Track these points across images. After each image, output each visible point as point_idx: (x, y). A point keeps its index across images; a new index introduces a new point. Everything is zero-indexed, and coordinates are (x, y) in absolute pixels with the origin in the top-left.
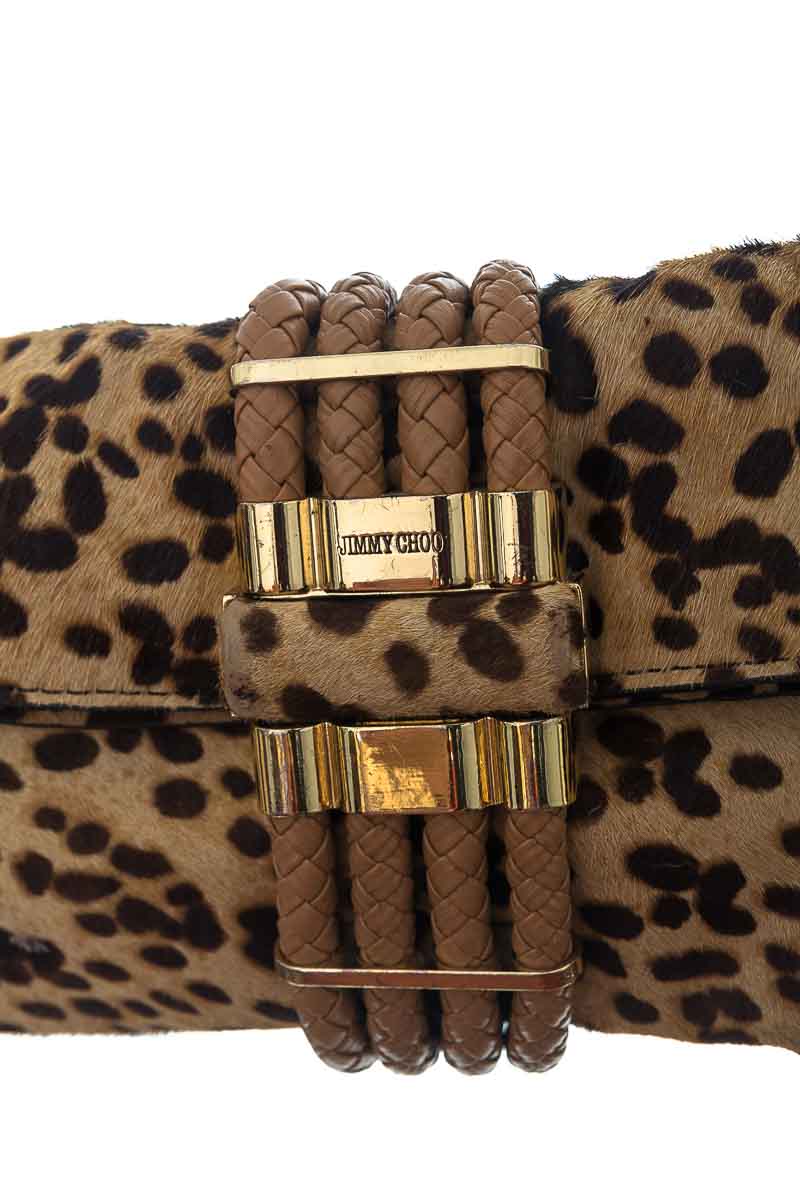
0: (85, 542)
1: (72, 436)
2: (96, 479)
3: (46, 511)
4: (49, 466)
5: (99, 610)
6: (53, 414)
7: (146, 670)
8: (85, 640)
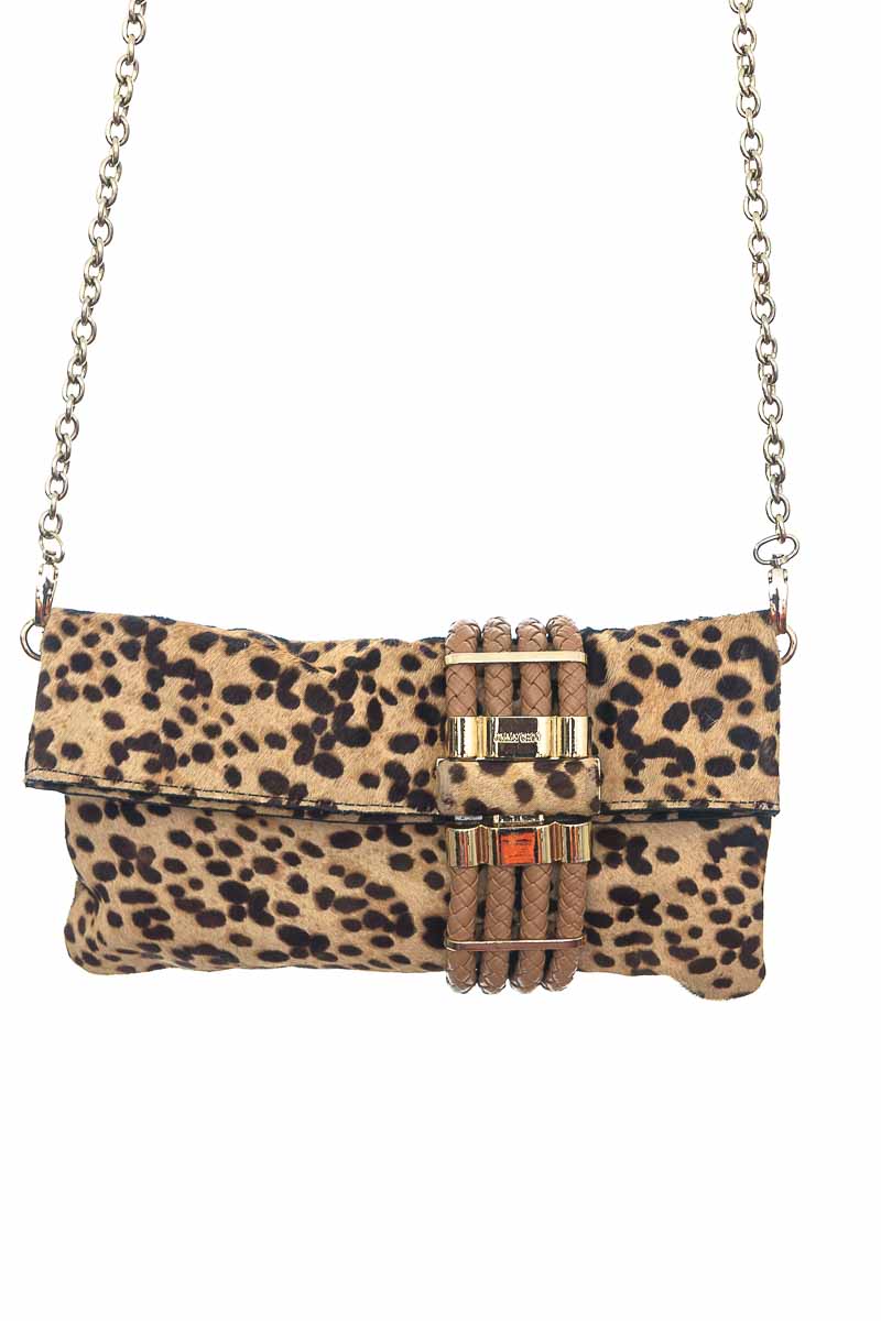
0: (374, 734)
1: (369, 686)
2: (379, 705)
3: (358, 719)
4: (360, 699)
5: (375, 767)
6: (361, 675)
7: (396, 794)
8: (368, 780)
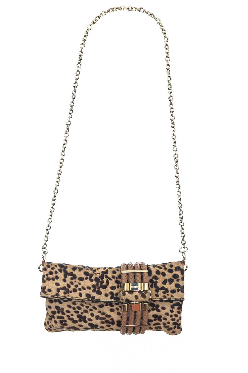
0: (107, 286)
1: (107, 277)
2: (108, 281)
3: (104, 284)
4: (105, 280)
5: (108, 292)
6: (105, 275)
7: (111, 298)
8: (107, 295)
